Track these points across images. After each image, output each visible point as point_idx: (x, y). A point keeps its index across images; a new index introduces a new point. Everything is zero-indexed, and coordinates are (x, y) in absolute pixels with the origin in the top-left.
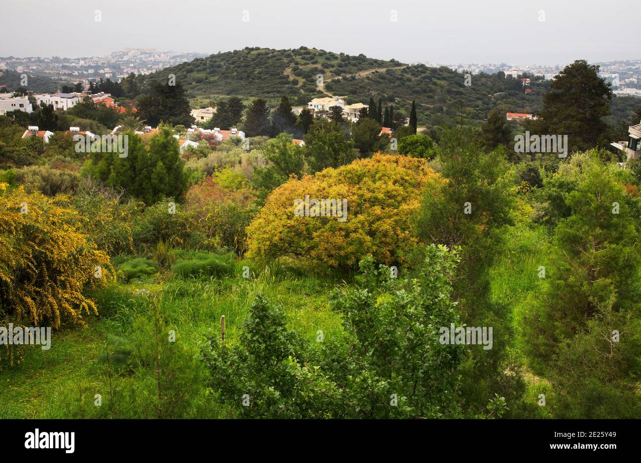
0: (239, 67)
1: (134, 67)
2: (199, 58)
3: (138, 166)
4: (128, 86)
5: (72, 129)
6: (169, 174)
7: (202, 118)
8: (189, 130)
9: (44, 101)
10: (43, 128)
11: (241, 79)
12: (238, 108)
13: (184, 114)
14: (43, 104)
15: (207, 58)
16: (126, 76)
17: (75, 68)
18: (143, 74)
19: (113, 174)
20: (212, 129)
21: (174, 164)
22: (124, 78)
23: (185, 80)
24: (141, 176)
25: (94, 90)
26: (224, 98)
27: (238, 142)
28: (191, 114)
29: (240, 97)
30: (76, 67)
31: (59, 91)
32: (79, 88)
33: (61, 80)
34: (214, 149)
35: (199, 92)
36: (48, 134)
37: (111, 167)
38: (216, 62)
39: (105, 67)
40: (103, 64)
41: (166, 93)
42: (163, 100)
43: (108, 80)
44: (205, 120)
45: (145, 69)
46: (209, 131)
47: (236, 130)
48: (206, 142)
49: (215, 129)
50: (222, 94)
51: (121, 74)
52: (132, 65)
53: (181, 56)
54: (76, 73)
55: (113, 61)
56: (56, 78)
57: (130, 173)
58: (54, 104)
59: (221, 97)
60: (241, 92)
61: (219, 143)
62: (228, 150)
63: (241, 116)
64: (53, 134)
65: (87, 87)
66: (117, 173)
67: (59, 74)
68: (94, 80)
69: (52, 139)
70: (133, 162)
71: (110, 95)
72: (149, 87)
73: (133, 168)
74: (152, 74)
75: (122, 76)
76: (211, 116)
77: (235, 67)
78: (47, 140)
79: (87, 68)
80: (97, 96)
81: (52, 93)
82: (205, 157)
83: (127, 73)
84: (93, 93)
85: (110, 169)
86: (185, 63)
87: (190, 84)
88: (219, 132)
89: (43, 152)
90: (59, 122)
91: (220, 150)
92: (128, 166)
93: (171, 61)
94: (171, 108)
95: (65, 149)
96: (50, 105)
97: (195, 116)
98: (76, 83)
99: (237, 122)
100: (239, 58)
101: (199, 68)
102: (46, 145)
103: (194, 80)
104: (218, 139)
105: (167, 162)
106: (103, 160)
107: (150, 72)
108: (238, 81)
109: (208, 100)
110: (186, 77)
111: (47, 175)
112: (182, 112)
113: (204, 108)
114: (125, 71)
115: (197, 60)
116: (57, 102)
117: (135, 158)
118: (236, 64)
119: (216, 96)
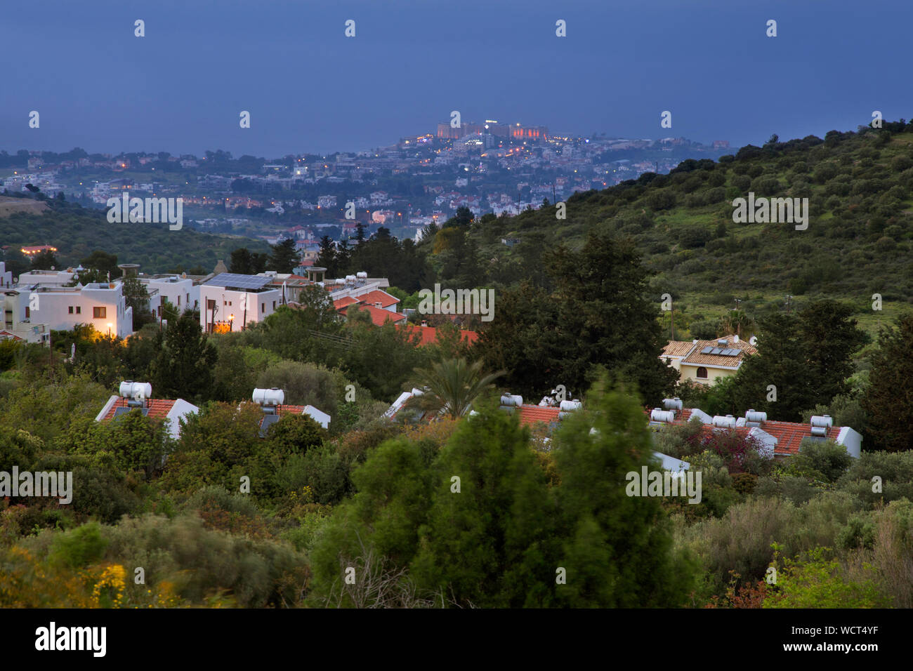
0: (844, 193)
1: (470, 191)
2: (697, 158)
3: (513, 529)
4: (445, 253)
5: (259, 394)
6: (620, 567)
7: (702, 372)
8: (656, 413)
9: (172, 300)
10: (167, 389)
11: (852, 235)
12: (838, 342)
13: (638, 358)
14: (167, 310)
15: (727, 161)
16: (439, 220)
17: (275, 191)
18: (499, 214)
19: (426, 555)
20: (737, 413)
21: (637, 530)
22: (433, 227)
23: (645, 234)
24: (523, 568)
25: (335, 265)
26: (781, 305)
27: (834, 465)
28: (663, 358)
29: (846, 300)
30: (278, 186)
31: (220, 266)
32: (284, 258)
33: (228, 228)
34: (745, 489)
35: (692, 281)
36: (180, 410)
37: (422, 528)
38: (758, 173)
39: (374, 190)
40: (367, 176)
41: (581, 279)
42: (570, 303)
43: (383, 231)
44: (710, 381)
45: (505, 198)
46: (728, 420)
47: (827, 420)
48: (716, 458)
49: (751, 413)
50: (775, 286)
51: (424, 214)
52: (461, 182)
53: (633, 154)
54: (277, 207)
55: (402, 167)
56: (213, 221)
57: (484, 554)
58: (202, 307)
59: (772, 298)
60: (846, 282)
61: (766, 466)
62: (801, 496)
63: (849, 372)
64: (195, 410)
65: (310, 253)
66: (439, 552)
67: (222, 208)
68: (336, 232)
69: (190, 427)
70: (495, 516)
71: (385, 282)
72: (518, 260)
73: (495, 534)
74: (530, 212)
75: (427, 221)
76: (736, 366)
77: (830, 192)
78: (175, 432)
79: (311, 191)
80: (342, 286)
81: (200, 272)
82: (718, 515)
83: (444, 208)
84: (331, 275)
85: (416, 539)
86: (648, 177)
87: (663, 250)
88: (763, 426)
89: (159, 473)
90: (217, 371)
91: (770, 492)
92: (479, 529)
93: (597, 170)
94: (595, 334)
95: (230, 465)
96: (188, 313)
97: (675, 364)
98: (273, 241)
99: (832, 394)
100: (850, 162)
101: (697, 195)
102: (171, 445)
103: (675, 236)
104: (761, 453)
105: (614, 520)
106: (396, 501)
107: (524, 206)
108: (837, 242)
109: (723, 311)
110: (647, 224)
111: (194, 547)
112: (633, 349)
113: (707, 336)
114: (438, 202)
115: (689, 166)
116: (211, 304)
117: (505, 503)
118: (834, 183)
119: (754, 294)
